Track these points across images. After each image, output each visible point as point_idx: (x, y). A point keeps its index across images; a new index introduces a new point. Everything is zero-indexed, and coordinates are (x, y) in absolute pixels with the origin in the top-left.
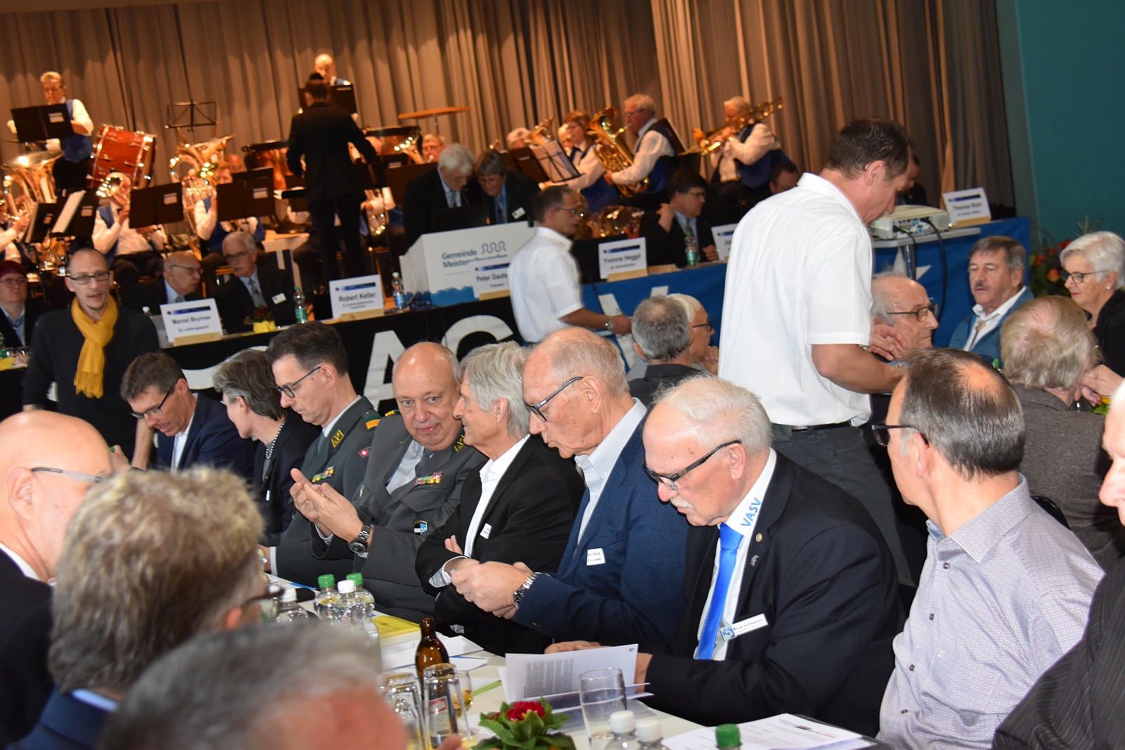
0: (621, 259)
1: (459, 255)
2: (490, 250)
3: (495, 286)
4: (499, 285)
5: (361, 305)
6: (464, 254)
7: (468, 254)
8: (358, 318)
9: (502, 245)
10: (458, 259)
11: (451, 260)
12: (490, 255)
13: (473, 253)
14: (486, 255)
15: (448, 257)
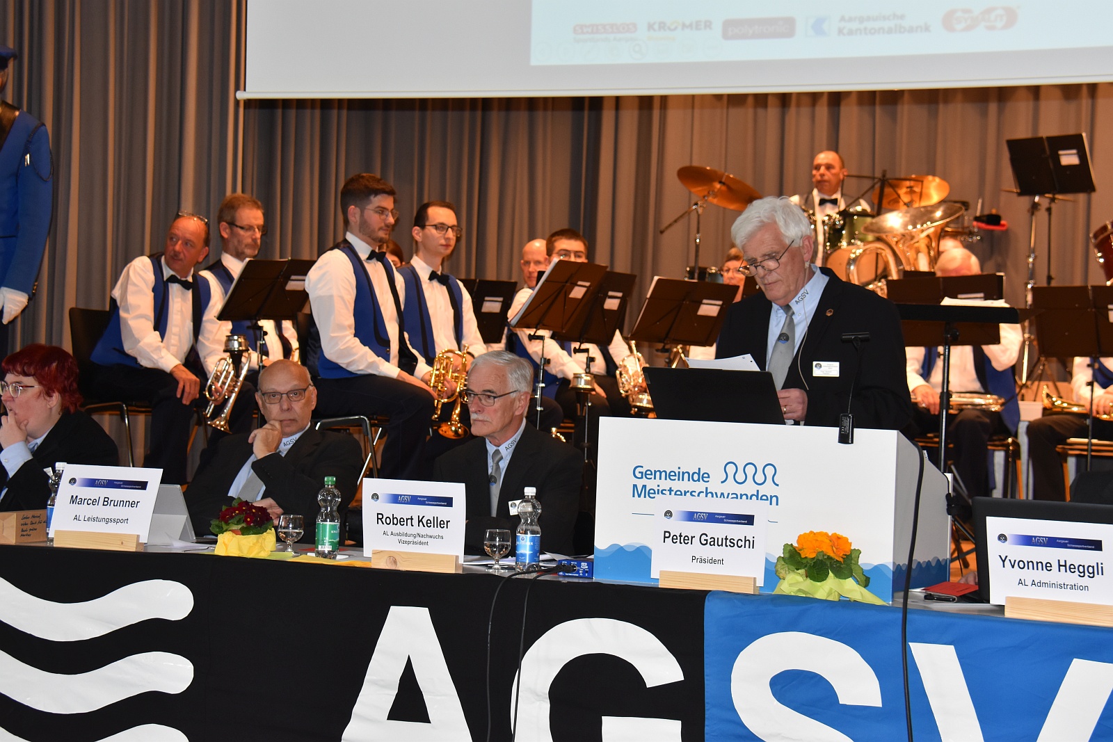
0: (1048, 567)
1: (669, 475)
2: (740, 477)
3: (702, 561)
4: (713, 561)
5: (419, 540)
6: (680, 476)
7: (691, 477)
8: (403, 567)
9: (769, 471)
10: (665, 484)
11: (651, 484)
12: (739, 489)
13: (702, 476)
14: (730, 487)
15: (645, 475)
